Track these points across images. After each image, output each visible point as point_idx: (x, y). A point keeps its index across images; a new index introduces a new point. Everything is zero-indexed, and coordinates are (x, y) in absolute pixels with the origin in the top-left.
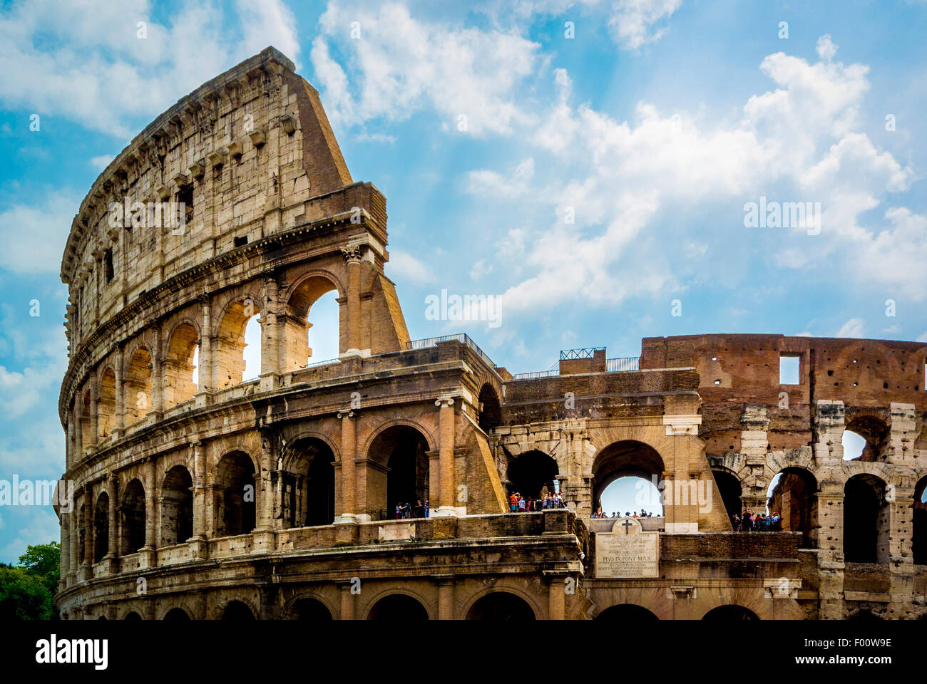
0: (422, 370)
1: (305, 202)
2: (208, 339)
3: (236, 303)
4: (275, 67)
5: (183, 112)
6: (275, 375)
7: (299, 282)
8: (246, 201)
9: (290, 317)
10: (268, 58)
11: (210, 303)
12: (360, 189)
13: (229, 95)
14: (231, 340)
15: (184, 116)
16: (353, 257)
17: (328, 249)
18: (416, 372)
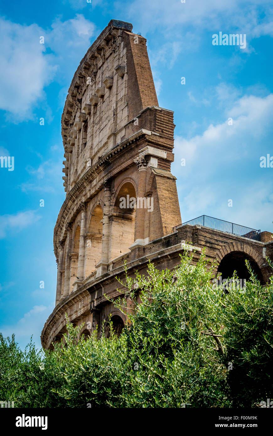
0: (162, 254)
1: (125, 126)
2: (83, 238)
3: (96, 208)
4: (117, 32)
5: (83, 69)
6: (103, 265)
7: (120, 188)
8: (104, 129)
9: (116, 216)
10: (111, 28)
11: (86, 209)
12: (148, 112)
13: (100, 54)
14: (98, 236)
15: (84, 72)
16: (141, 166)
17: (129, 162)
18: (159, 256)
